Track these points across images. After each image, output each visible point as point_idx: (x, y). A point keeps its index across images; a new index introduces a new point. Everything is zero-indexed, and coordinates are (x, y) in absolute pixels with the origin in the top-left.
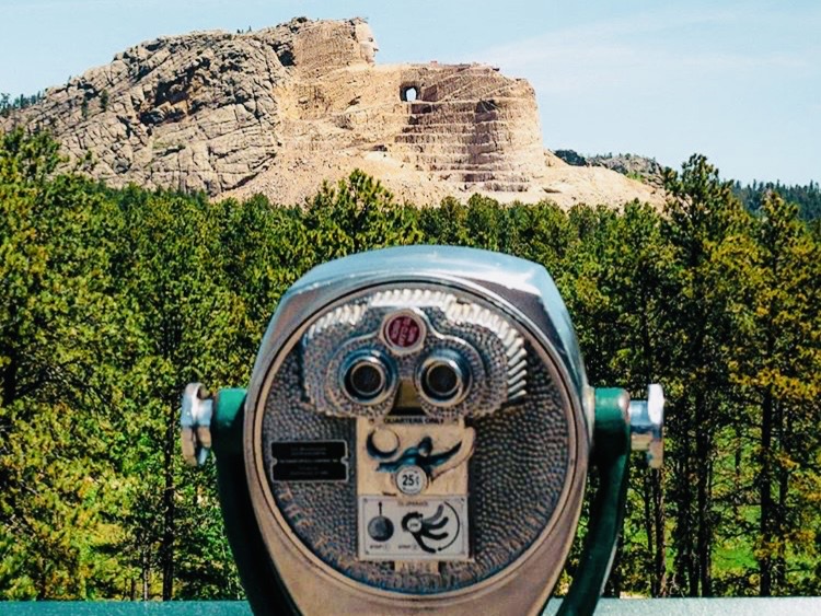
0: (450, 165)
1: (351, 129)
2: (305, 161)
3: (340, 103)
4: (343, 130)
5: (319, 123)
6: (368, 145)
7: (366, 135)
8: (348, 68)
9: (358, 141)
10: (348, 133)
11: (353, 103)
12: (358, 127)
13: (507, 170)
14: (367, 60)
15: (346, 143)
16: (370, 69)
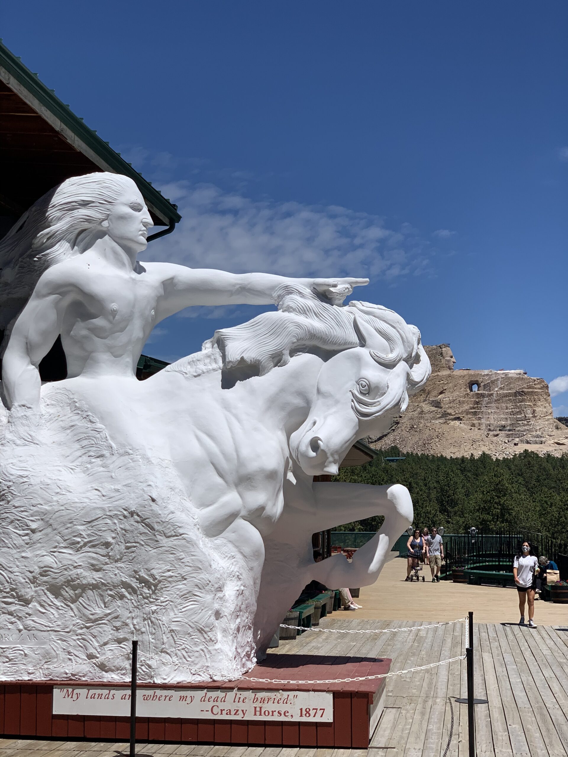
0: (498, 428)
1: (441, 408)
2: (415, 427)
3: (435, 393)
4: (436, 409)
5: (423, 405)
6: (451, 417)
7: (449, 411)
8: (439, 373)
9: (445, 415)
10: (440, 410)
11: (441, 393)
12: (445, 406)
13: (533, 431)
14: (450, 369)
15: (438, 416)
16: (452, 374)
